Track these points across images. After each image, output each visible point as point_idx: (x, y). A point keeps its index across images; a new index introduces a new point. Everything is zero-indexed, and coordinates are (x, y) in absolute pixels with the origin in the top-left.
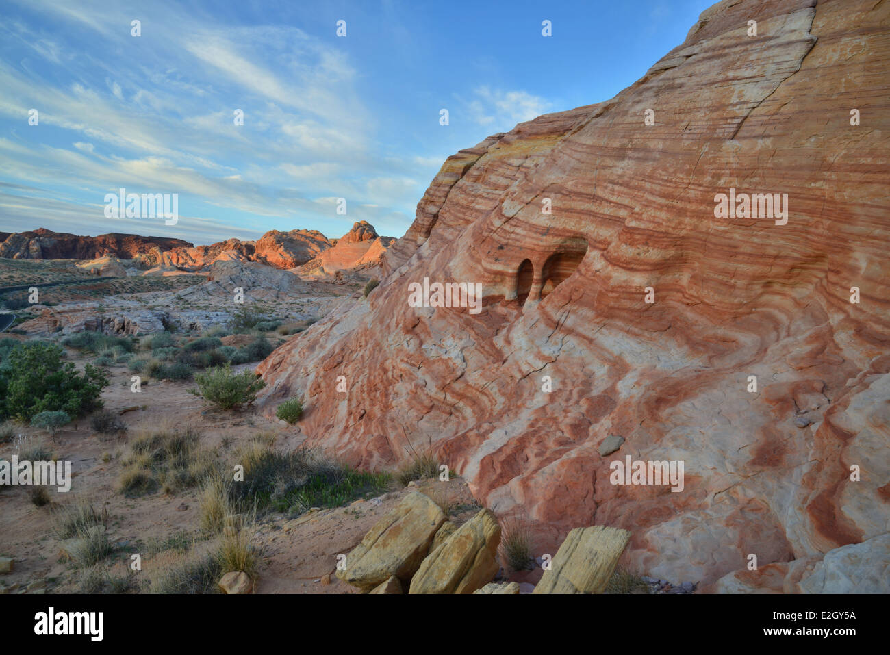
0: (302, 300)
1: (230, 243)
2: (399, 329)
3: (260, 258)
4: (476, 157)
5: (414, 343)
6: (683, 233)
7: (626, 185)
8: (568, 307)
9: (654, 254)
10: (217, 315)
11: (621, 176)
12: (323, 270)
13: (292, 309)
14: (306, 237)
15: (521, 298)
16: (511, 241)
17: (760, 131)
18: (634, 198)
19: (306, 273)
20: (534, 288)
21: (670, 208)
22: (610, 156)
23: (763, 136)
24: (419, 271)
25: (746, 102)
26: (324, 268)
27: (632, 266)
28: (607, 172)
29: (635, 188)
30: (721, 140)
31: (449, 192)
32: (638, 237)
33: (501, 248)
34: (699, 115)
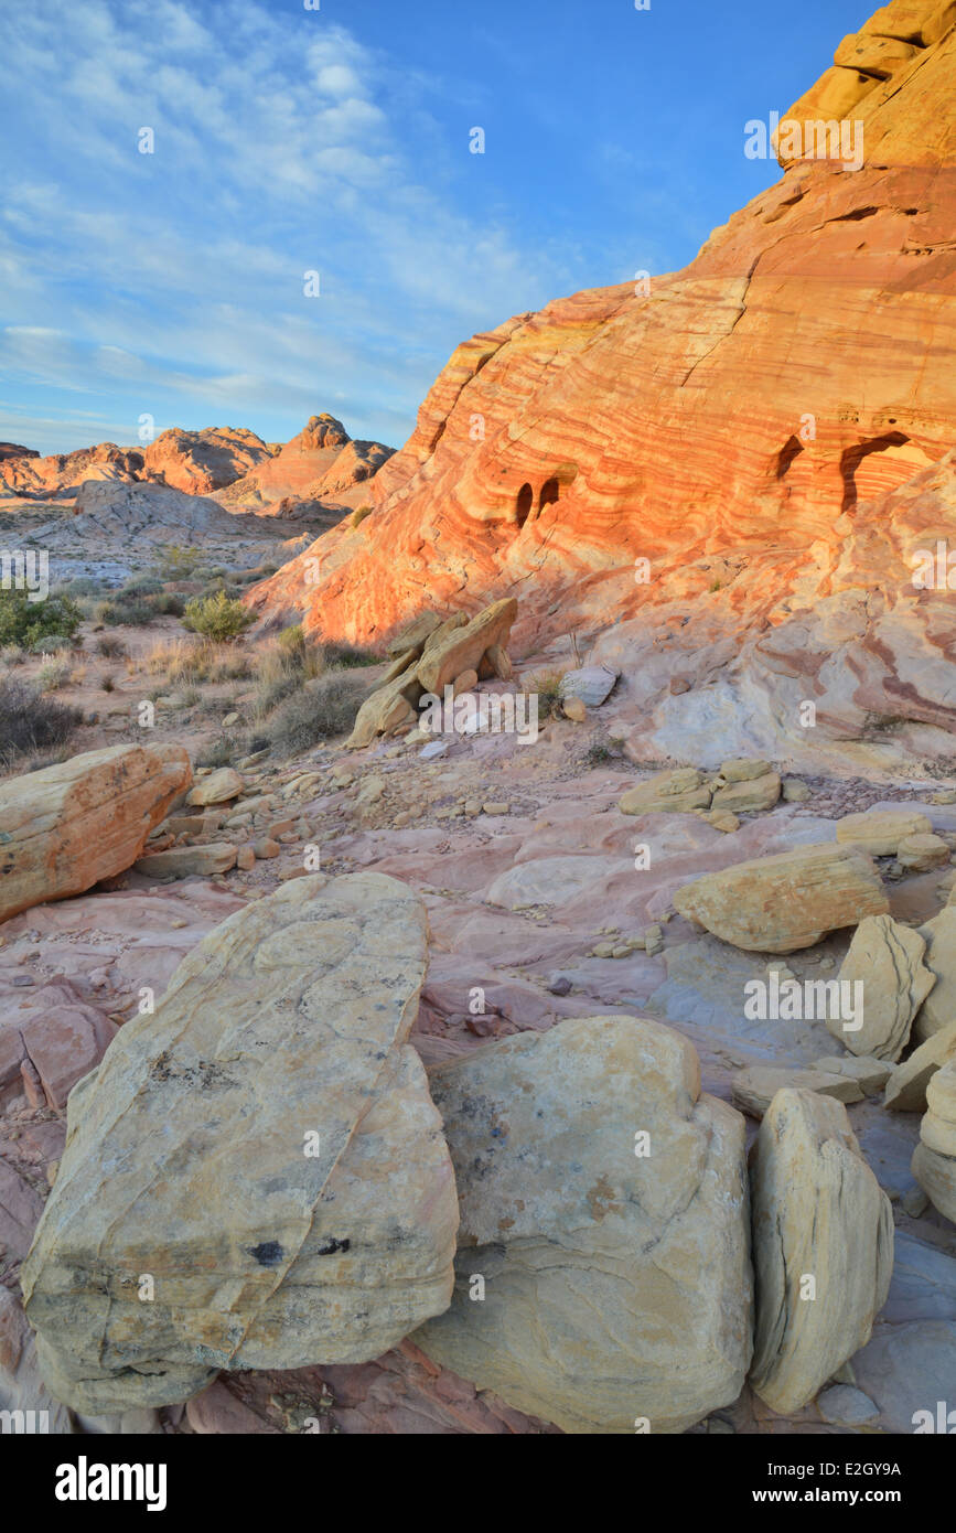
0: (230, 544)
1: (101, 450)
2: (404, 552)
3: (154, 476)
4: (496, 345)
5: (419, 564)
6: (642, 463)
7: (610, 417)
8: (555, 525)
9: (621, 481)
10: (103, 567)
11: (608, 408)
12: (259, 497)
13: (218, 558)
14: (229, 441)
15: (521, 521)
16: (513, 466)
17: (699, 382)
18: (614, 429)
19: (231, 502)
20: (533, 510)
21: (636, 442)
22: (602, 387)
23: (702, 387)
24: (423, 494)
25: (694, 356)
26: (260, 493)
27: (605, 490)
28: (597, 402)
29: (615, 420)
30: (675, 386)
31: (459, 393)
32: (610, 466)
33: (504, 472)
34: (666, 360)
